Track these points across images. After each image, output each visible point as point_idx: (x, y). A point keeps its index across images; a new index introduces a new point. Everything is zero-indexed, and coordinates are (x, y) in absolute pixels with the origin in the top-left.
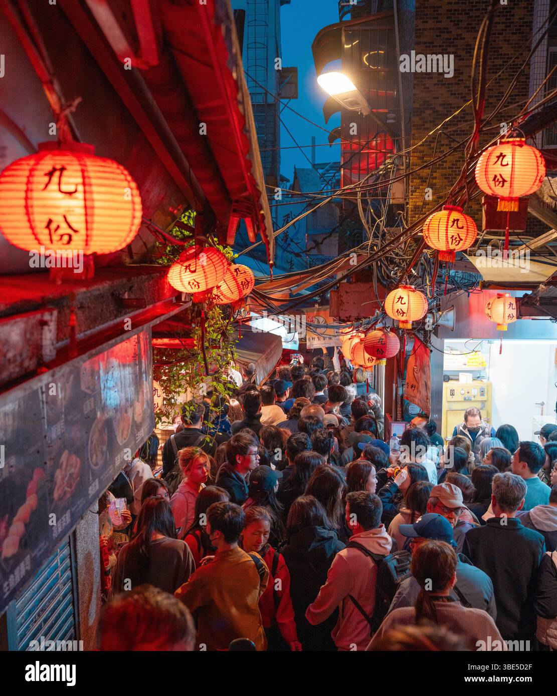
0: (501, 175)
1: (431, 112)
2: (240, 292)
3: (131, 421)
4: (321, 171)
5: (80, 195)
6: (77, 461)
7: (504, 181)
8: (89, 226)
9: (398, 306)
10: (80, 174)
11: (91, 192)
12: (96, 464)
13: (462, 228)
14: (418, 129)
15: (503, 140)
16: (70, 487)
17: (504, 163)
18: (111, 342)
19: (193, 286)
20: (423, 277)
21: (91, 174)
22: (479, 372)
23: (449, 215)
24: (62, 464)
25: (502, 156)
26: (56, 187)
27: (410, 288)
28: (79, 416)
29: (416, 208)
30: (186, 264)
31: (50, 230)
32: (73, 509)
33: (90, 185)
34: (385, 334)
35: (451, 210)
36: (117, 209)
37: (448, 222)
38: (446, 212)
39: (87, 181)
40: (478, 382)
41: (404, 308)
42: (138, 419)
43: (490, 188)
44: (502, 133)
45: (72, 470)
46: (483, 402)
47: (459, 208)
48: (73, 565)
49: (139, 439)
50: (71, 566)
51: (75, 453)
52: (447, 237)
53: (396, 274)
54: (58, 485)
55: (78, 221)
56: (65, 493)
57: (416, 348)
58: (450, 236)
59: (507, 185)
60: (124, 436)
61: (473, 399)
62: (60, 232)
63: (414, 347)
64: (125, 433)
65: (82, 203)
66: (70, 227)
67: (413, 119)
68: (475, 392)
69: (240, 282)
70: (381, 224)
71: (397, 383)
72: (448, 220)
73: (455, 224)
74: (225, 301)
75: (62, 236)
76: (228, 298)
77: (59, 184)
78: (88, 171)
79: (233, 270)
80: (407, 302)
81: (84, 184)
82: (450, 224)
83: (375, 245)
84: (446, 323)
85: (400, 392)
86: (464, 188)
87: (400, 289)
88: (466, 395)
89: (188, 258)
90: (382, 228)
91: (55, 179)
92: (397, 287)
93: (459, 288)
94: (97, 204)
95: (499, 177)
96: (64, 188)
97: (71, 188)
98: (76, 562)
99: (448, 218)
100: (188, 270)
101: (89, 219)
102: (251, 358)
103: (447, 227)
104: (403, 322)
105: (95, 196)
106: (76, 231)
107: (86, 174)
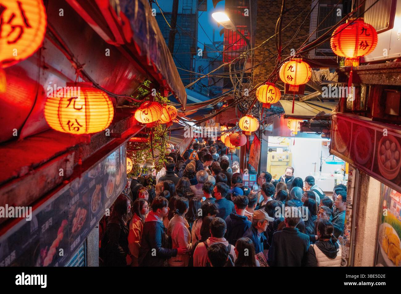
0: (290, 76)
1: (264, 31)
2: (170, 119)
3: (114, 185)
4: (216, 45)
5: (84, 110)
6: (85, 212)
7: (292, 78)
8: (87, 124)
9: (245, 125)
10: (84, 100)
11: (89, 109)
12: (95, 210)
13: (274, 94)
14: (258, 39)
15: (292, 59)
16: (81, 224)
17: (292, 70)
18: (102, 159)
19: (146, 121)
20: (258, 108)
21: (89, 100)
22: (286, 148)
23: (268, 87)
24: (77, 215)
25: (291, 67)
26: (73, 106)
27: (251, 116)
28: (87, 190)
29: (256, 75)
30: (143, 110)
31: (69, 126)
32: (82, 235)
33: (89, 105)
34: (240, 135)
35: (269, 85)
36: (101, 115)
37: (267, 91)
38: (267, 85)
39: (87, 103)
40: (285, 152)
41: (248, 126)
42: (117, 183)
43: (286, 81)
44: (291, 55)
45: (82, 216)
46: (288, 162)
47: (273, 84)
48: (85, 248)
49: (118, 192)
50: (84, 249)
51: (84, 208)
52: (266, 97)
53: (246, 106)
54: (74, 225)
55: (82, 122)
56: (78, 228)
57: (255, 140)
58: (268, 97)
59: (293, 80)
60: (110, 193)
61: (283, 161)
62: (74, 126)
63: (254, 140)
64: (111, 191)
65: (84, 114)
66: (79, 124)
67: (256, 34)
68: (284, 157)
69: (170, 114)
70: (240, 82)
71: (246, 155)
72: (267, 89)
73: (271, 92)
74: (163, 122)
75: (74, 128)
76: (164, 121)
77: (74, 105)
78: (88, 99)
79: (167, 108)
80: (249, 123)
81: (86, 105)
82: (268, 91)
83: (236, 92)
84: (269, 130)
85: (247, 160)
86: (276, 74)
87: (246, 117)
88: (280, 159)
89: (144, 108)
90: (241, 84)
91: (72, 103)
92: (245, 115)
93: (275, 114)
94: (91, 114)
95: (289, 76)
96: (76, 107)
97: (80, 107)
98: (87, 247)
99: (268, 89)
100: (144, 113)
101: (88, 121)
102: (178, 142)
103: (267, 93)
104: (247, 132)
105: (91, 110)
106: (81, 126)
107: (87, 100)
